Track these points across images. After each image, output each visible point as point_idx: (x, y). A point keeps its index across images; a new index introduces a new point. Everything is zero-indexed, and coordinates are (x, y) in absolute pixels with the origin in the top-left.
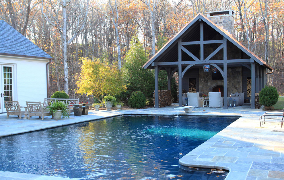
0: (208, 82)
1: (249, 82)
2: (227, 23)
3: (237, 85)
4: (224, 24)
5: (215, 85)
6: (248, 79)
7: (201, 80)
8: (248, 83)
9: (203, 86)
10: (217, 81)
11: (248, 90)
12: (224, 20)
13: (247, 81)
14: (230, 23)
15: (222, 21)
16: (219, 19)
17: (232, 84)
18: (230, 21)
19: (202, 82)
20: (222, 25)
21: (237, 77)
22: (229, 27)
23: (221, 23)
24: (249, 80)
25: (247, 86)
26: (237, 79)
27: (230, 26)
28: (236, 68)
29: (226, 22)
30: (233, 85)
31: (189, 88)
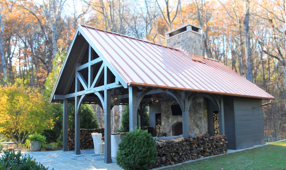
0: (169, 118)
1: (215, 118)
2: (186, 41)
3: (199, 122)
4: (182, 43)
5: (175, 122)
6: (214, 114)
7: (163, 116)
8: (215, 120)
9: (165, 123)
10: (178, 116)
11: (215, 129)
12: (182, 39)
13: (214, 117)
14: (188, 41)
15: (180, 40)
16: (177, 39)
17: (194, 120)
18: (188, 38)
19: (164, 118)
20: (181, 45)
21: (199, 111)
22: (187, 47)
23: (179, 42)
24: (216, 115)
25: (214, 124)
26: (198, 113)
27: (188, 44)
28: (197, 99)
29: (184, 41)
30: (194, 123)
31: (156, 125)
